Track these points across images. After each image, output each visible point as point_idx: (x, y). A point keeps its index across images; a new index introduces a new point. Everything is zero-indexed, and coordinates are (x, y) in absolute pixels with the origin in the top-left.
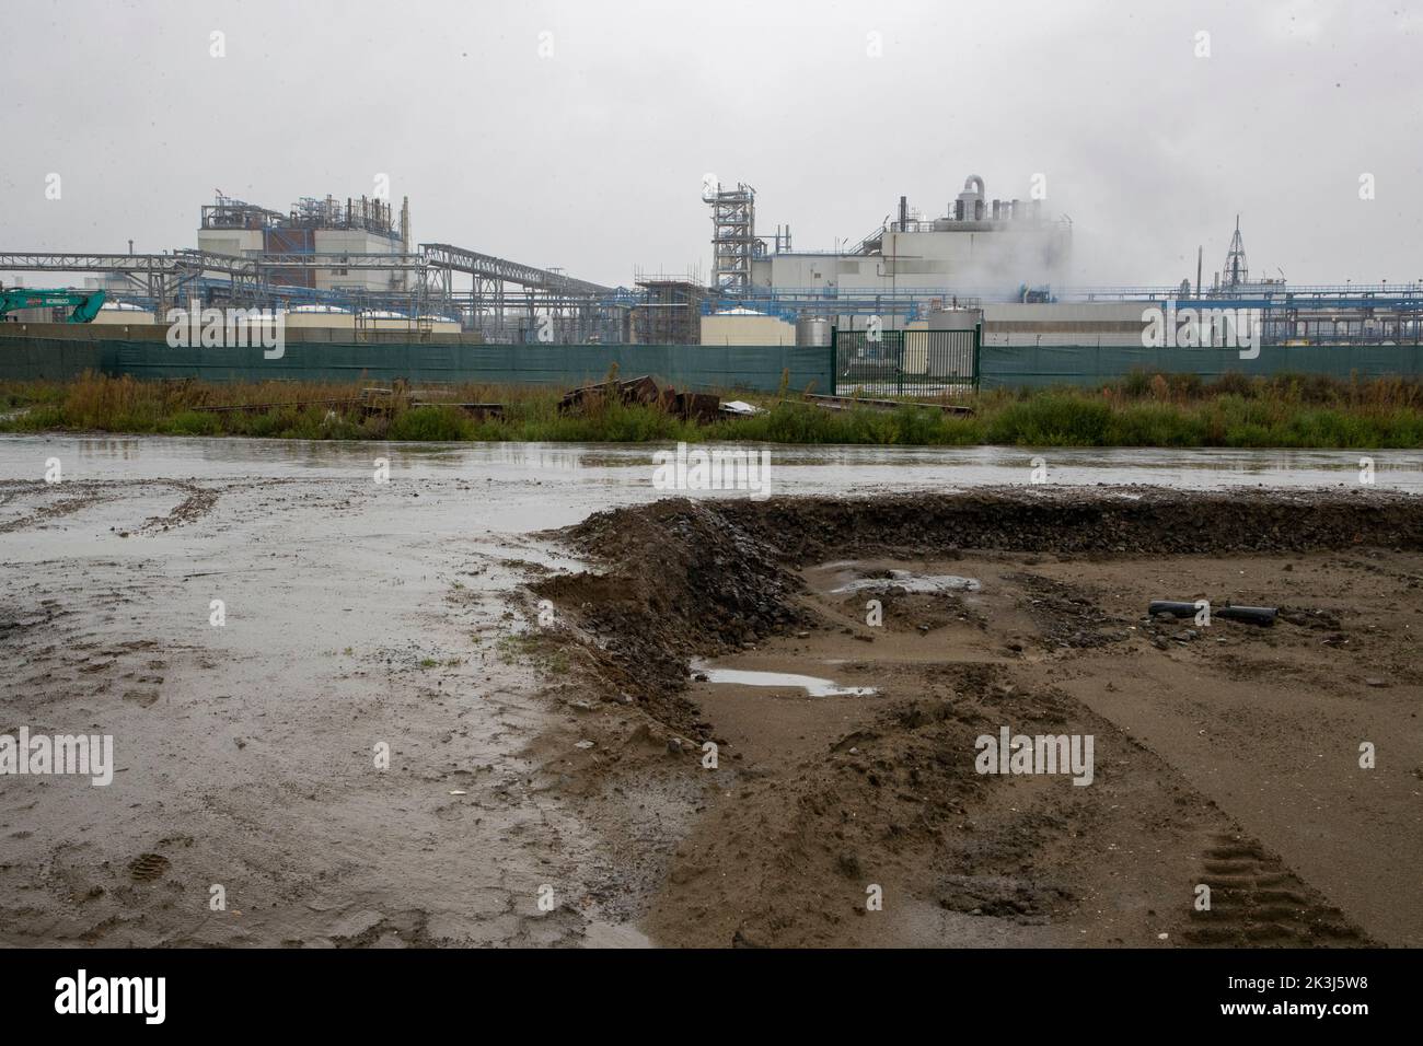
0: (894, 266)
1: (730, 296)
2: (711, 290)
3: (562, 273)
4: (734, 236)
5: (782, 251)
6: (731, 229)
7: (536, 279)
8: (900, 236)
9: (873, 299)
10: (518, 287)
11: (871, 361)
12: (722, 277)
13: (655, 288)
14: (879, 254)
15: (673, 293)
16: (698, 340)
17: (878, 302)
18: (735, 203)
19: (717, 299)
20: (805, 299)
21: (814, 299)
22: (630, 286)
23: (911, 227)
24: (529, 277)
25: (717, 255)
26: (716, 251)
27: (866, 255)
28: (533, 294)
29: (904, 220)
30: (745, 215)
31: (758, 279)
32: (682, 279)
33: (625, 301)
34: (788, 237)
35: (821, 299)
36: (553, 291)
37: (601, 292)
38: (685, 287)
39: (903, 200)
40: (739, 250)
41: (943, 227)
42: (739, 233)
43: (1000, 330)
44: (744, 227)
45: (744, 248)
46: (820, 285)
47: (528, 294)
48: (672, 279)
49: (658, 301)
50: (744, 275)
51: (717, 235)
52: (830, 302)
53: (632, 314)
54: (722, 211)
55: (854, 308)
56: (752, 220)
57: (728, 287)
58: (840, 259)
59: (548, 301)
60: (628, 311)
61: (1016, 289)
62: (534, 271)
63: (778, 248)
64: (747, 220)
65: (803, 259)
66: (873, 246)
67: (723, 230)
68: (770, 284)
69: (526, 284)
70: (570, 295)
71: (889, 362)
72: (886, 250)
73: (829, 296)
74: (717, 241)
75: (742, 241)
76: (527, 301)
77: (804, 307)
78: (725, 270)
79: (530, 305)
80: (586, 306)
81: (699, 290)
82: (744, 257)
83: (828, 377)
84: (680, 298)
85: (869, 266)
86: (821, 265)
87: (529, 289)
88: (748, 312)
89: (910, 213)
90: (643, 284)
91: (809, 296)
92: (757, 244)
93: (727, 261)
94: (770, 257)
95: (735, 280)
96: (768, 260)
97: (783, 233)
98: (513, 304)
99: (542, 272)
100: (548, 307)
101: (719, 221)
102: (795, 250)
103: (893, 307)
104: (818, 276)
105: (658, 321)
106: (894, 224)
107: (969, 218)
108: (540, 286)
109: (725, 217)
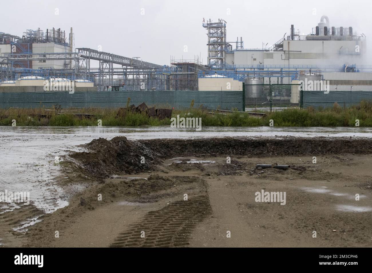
0: (289, 55)
1: (215, 69)
2: (206, 66)
3: (139, 59)
4: (217, 42)
5: (239, 48)
6: (216, 39)
7: (127, 62)
8: (291, 42)
9: (279, 70)
10: (120, 66)
11: (278, 98)
12: (212, 60)
13: (180, 65)
14: (282, 50)
15: (188, 68)
16: (197, 88)
17: (281, 71)
18: (217, 28)
19: (208, 70)
20: (249, 70)
21: (253, 70)
22: (170, 65)
23: (296, 38)
24: (125, 61)
25: (210, 51)
26: (209, 48)
27: (276, 50)
28: (126, 69)
29: (293, 35)
30: (222, 33)
31: (228, 61)
32: (192, 62)
33: (167, 71)
34: (242, 42)
35: (256, 70)
36: (135, 68)
37: (157, 68)
38: (193, 65)
39: (292, 26)
40: (219, 48)
41: (308, 38)
42: (219, 41)
43: (335, 84)
44: (222, 38)
45: (222, 47)
46: (256, 64)
47: (124, 69)
48: (187, 62)
49: (181, 71)
50: (222, 59)
51: (209, 42)
52: (261, 71)
53: (171, 77)
54: (212, 31)
55: (271, 74)
56: (225, 35)
57: (215, 64)
58: (265, 52)
59: (133, 72)
60: (169, 76)
61: (341, 65)
62: (127, 58)
63: (237, 47)
64: (223, 35)
65: (248, 52)
66: (279, 46)
67: (212, 39)
68: (233, 64)
69: (123, 64)
70: (143, 69)
71: (286, 98)
72: (285, 48)
73: (260, 69)
74: (209, 45)
75: (220, 44)
76: (123, 72)
77: (248, 73)
78: (213, 57)
79: (125, 74)
80: (150, 74)
81: (200, 67)
82: (221, 51)
84: (191, 70)
85: (278, 55)
86: (256, 55)
87: (125, 67)
88: (219, 76)
89: (296, 31)
90: (175, 64)
91: (251, 68)
92: (228, 45)
93: (214, 53)
94: (234, 51)
95: (218, 62)
96: (232, 53)
97: (239, 41)
98: (118, 73)
99: (130, 59)
100: (133, 74)
101: (210, 35)
102: (245, 48)
103: (289, 73)
104: (255, 59)
105: (181, 81)
106: (288, 37)
107: (322, 34)
108: (129, 65)
109: (213, 34)
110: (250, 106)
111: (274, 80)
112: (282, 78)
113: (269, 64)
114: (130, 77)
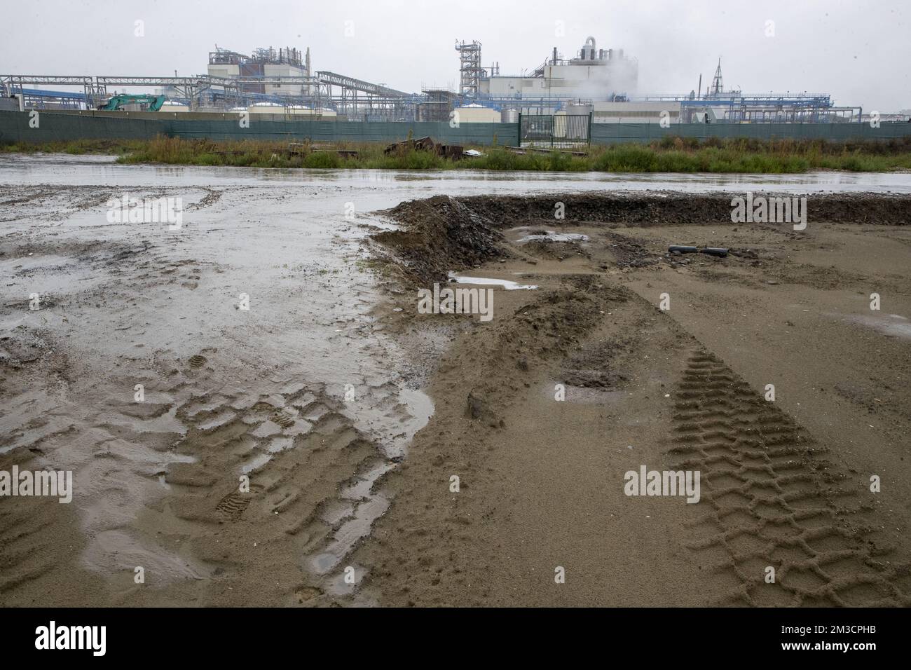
0: (550, 83)
1: (467, 98)
2: (459, 95)
3: (385, 86)
4: (471, 67)
5: (495, 75)
6: (469, 64)
7: (373, 89)
8: (553, 67)
9: (539, 99)
10: (364, 93)
11: (537, 131)
12: (465, 88)
13: (431, 93)
14: (543, 77)
15: (440, 97)
17: (542, 101)
18: (471, 51)
19: (461, 100)
20: (505, 99)
21: (510, 99)
22: (419, 93)
23: (558, 63)
24: (370, 88)
26: (462, 75)
27: (536, 77)
28: (371, 97)
29: (555, 59)
30: (476, 57)
31: (483, 89)
32: (446, 90)
33: (416, 100)
34: (497, 68)
35: (513, 99)
36: (381, 95)
37: (405, 95)
38: (446, 93)
39: (555, 49)
40: (473, 74)
41: (572, 63)
42: (474, 66)
43: (602, 116)
44: (476, 63)
45: (476, 74)
46: (513, 93)
47: (369, 97)
48: (440, 89)
49: (433, 100)
50: (476, 87)
51: (462, 67)
52: (518, 101)
53: (420, 107)
54: (465, 54)
55: (529, 104)
56: (480, 59)
57: (467, 93)
58: (524, 79)
59: (379, 101)
60: (418, 105)
61: (610, 95)
62: (372, 85)
63: (492, 73)
64: (477, 59)
65: (505, 80)
66: (540, 73)
67: (465, 64)
68: (489, 92)
69: (368, 92)
70: (390, 97)
71: (547, 131)
72: (546, 75)
73: (517, 98)
74: (462, 70)
75: (475, 70)
76: (368, 100)
77: (505, 103)
78: (466, 85)
79: (370, 103)
80: (397, 103)
81: (453, 95)
82: (476, 78)
83: (517, 139)
84: (444, 99)
85: (538, 83)
86: (515, 83)
87: (369, 94)
88: (478, 106)
89: (559, 55)
90: (426, 92)
91: (507, 98)
92: (482, 71)
93: (467, 80)
94: (489, 78)
95: (471, 90)
96: (488, 80)
97: (495, 66)
98: (362, 102)
99: (376, 86)
100: (379, 103)
101: (463, 59)
102: (501, 74)
103: (550, 104)
104: (512, 88)
105: (433, 111)
106: (550, 61)
107: (588, 58)
108: (375, 93)
109: (466, 58)
110: (527, 140)
111: (533, 111)
112: (542, 109)
113: (530, 93)
114: (375, 106)
